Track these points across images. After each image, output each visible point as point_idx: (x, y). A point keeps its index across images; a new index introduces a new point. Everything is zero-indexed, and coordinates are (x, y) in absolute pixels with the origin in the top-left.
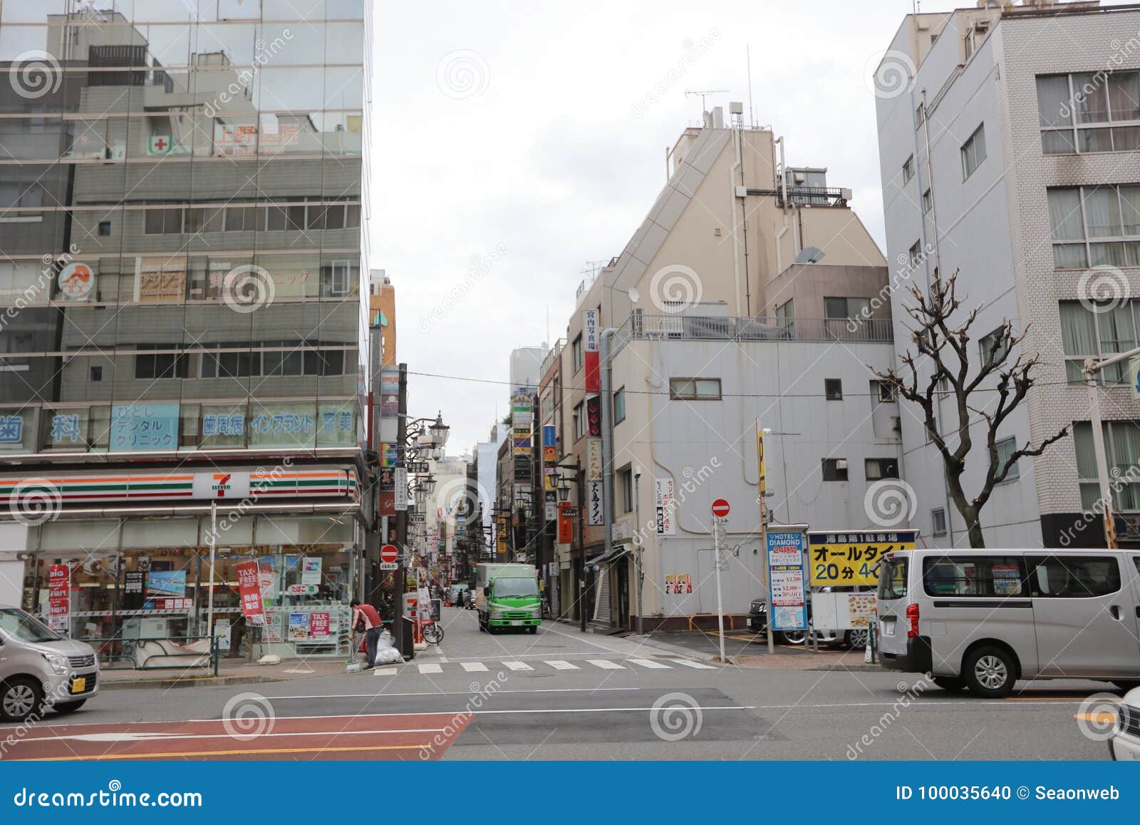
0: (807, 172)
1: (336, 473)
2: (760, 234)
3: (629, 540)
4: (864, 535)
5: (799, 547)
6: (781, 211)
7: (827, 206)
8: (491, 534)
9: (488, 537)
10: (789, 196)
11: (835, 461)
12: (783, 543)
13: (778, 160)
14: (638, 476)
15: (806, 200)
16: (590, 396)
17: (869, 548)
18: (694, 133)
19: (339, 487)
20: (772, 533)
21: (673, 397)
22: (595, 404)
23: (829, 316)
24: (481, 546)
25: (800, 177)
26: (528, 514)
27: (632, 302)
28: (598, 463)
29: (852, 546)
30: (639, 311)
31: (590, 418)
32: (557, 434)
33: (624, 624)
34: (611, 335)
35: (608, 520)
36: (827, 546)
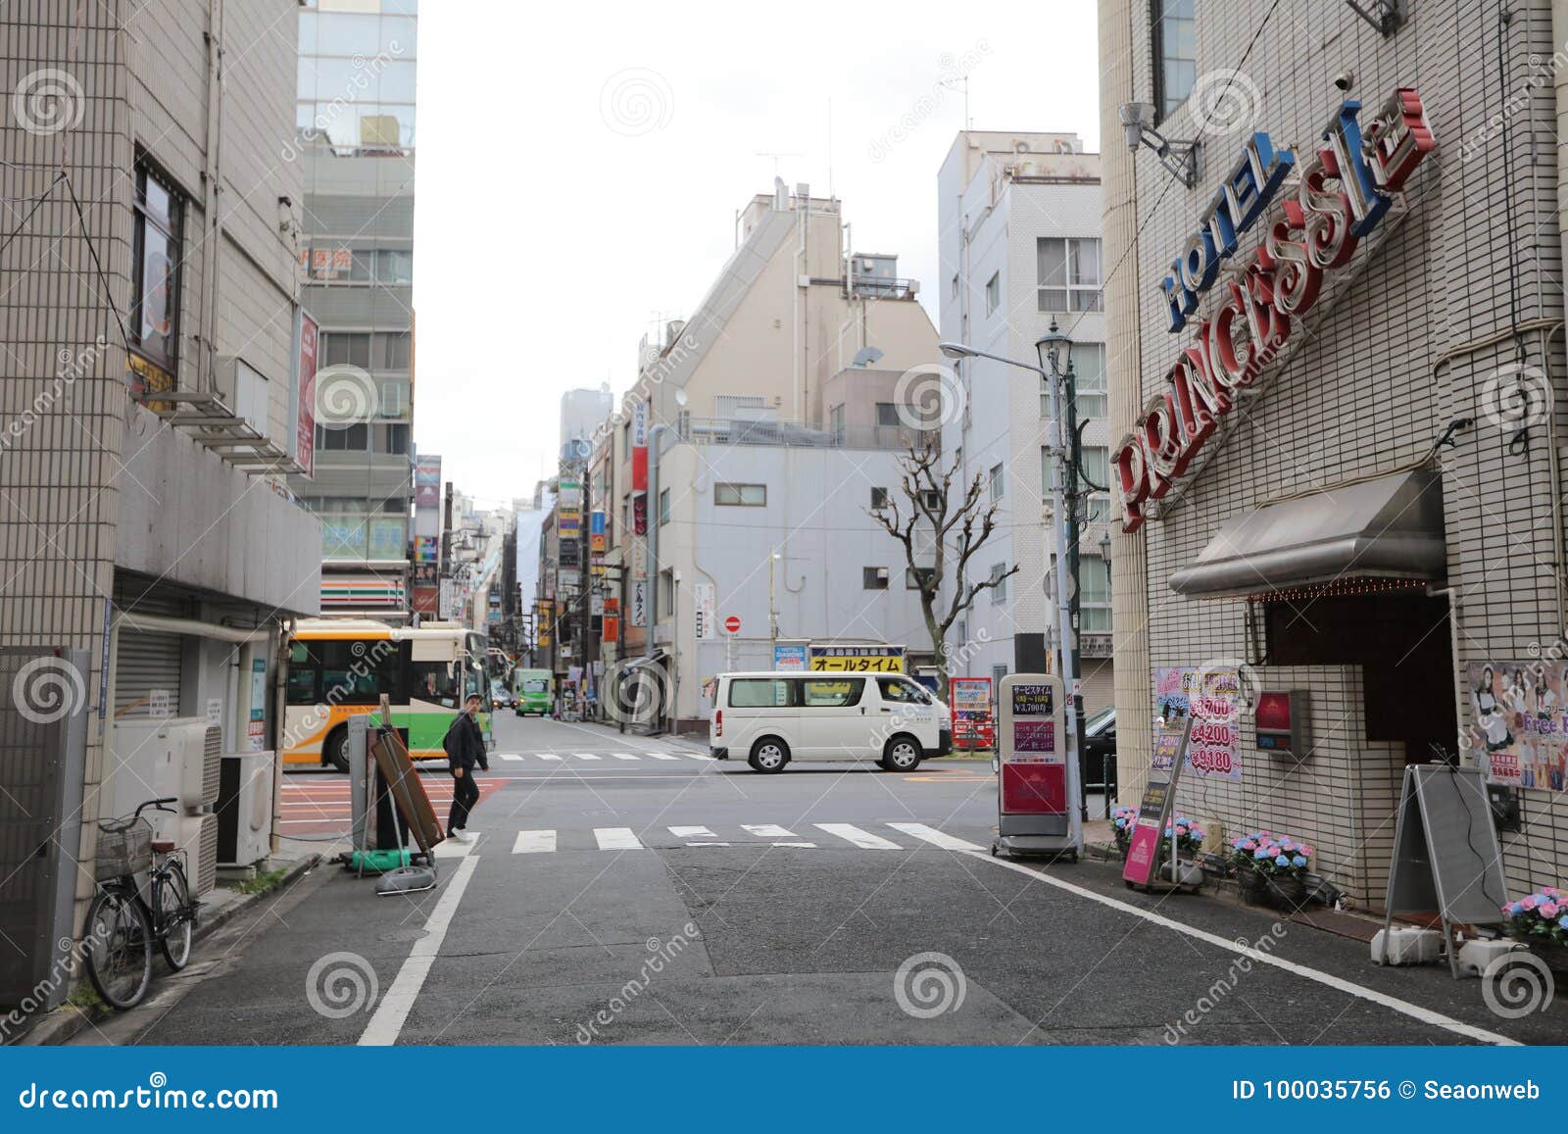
0: (877, 258)
1: (386, 583)
2: (822, 328)
3: (669, 644)
4: (859, 649)
5: (803, 659)
6: (845, 301)
7: (894, 299)
8: (531, 623)
9: (528, 627)
10: (854, 287)
11: (877, 569)
12: (789, 655)
13: (845, 248)
14: (677, 582)
15: (872, 291)
16: (637, 494)
17: (863, 661)
18: (766, 201)
19: (389, 596)
20: (779, 647)
21: (718, 502)
22: (641, 501)
23: (881, 423)
24: (519, 636)
25: (869, 264)
26: (572, 608)
27: (679, 405)
28: (643, 563)
29: (849, 659)
30: (687, 413)
31: (636, 516)
32: (607, 520)
33: (661, 726)
34: (660, 432)
35: (650, 620)
36: (826, 658)
